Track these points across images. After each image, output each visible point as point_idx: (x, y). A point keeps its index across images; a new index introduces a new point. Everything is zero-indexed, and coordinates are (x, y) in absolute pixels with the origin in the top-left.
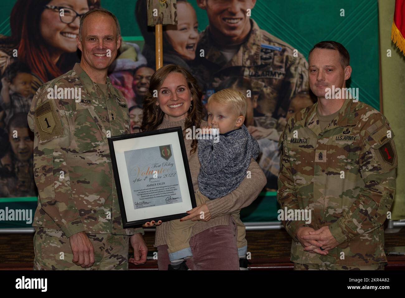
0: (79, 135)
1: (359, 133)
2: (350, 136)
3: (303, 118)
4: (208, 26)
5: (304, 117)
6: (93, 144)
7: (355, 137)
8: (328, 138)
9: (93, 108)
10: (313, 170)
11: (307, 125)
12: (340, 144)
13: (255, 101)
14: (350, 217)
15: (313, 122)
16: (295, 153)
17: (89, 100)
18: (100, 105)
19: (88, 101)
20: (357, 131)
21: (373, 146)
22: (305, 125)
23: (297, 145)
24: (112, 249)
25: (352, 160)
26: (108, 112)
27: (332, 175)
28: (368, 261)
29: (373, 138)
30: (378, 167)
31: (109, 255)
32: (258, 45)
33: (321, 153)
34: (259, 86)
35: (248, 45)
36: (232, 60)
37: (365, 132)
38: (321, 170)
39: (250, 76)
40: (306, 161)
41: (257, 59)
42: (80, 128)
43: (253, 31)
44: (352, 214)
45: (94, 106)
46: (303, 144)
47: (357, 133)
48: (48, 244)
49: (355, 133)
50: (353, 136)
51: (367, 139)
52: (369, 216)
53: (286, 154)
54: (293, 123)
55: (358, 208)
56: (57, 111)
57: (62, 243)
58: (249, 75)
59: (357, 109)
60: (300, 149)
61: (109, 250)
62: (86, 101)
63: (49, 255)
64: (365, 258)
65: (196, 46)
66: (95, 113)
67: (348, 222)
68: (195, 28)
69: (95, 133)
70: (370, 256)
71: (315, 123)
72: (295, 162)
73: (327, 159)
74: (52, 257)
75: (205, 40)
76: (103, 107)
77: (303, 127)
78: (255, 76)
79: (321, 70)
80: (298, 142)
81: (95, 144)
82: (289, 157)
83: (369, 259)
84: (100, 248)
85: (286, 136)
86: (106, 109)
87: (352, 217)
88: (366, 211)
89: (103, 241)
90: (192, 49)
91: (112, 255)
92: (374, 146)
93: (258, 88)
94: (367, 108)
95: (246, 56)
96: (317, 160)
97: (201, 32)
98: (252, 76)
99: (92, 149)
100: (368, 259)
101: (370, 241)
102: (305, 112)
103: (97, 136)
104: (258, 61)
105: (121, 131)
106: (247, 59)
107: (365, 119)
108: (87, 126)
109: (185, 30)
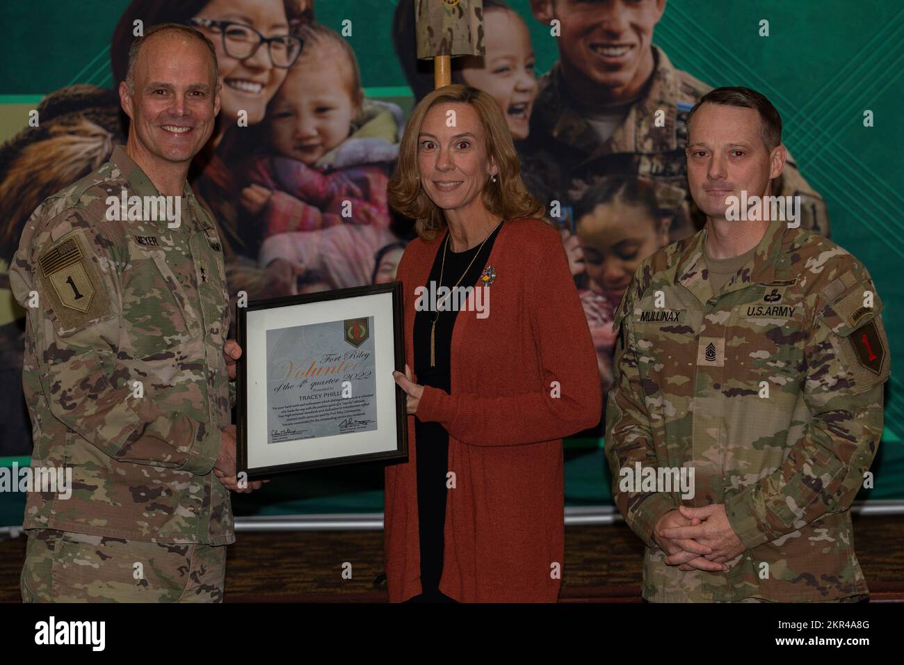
0: (137, 319)
1: (802, 300)
2: (781, 308)
3: (670, 265)
4: (557, 62)
5: (674, 262)
6: (166, 339)
7: (792, 309)
8: (730, 311)
9: (163, 255)
10: (691, 383)
11: (679, 280)
12: (758, 324)
13: (664, 231)
14: (781, 493)
15: (694, 273)
16: (652, 345)
17: (153, 238)
18: (178, 249)
19: (151, 239)
20: (796, 296)
21: (836, 330)
22: (676, 281)
23: (655, 327)
24: (204, 571)
25: (788, 363)
26: (193, 264)
27: (739, 397)
28: (827, 590)
29: (836, 311)
30: (847, 379)
31: (197, 584)
32: (670, 106)
33: (711, 344)
34: (673, 197)
35: (649, 104)
36: (611, 139)
37: (818, 297)
38: (710, 384)
39: (653, 175)
40: (676, 364)
41: (668, 137)
42: (139, 302)
43: (659, 73)
44: (785, 484)
45: (166, 252)
46: (671, 325)
47: (798, 301)
48: (70, 560)
49: (794, 299)
50: (789, 306)
51: (822, 313)
52: (823, 493)
53: (632, 349)
54: (647, 277)
55: (801, 472)
56: (95, 259)
57: (104, 557)
58: (651, 172)
59: (797, 246)
60: (662, 336)
61: (198, 574)
62: (146, 240)
63: (72, 586)
64: (820, 585)
65: (530, 107)
66: (168, 267)
67: (776, 503)
68: (529, 67)
69: (170, 314)
70: (832, 579)
71: (699, 276)
72: (654, 365)
73: (726, 359)
74: (79, 590)
75: (550, 94)
76: (184, 253)
77: (669, 285)
78: (663, 174)
79: (718, 153)
80: (657, 320)
81: (170, 340)
82: (638, 353)
83: (830, 587)
84: (180, 569)
85: (632, 306)
86: (190, 257)
87: (785, 491)
88: (819, 482)
89: (186, 554)
90: (521, 115)
91: (203, 586)
92: (839, 329)
93: (670, 202)
94: (820, 244)
95: (644, 130)
96: (702, 360)
97: (542, 75)
98: (657, 174)
99: (164, 351)
100: (828, 586)
101: (832, 545)
102: (676, 251)
103: (176, 320)
104: (670, 141)
105: (219, 307)
106: (646, 137)
107: (817, 268)
108: (155, 297)
109: (506, 73)
